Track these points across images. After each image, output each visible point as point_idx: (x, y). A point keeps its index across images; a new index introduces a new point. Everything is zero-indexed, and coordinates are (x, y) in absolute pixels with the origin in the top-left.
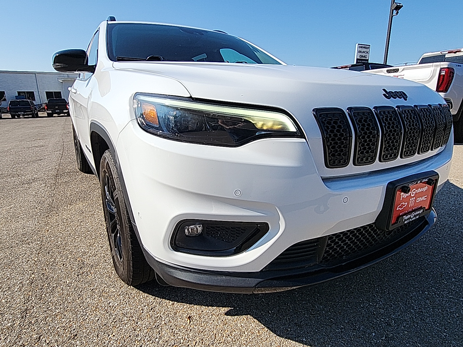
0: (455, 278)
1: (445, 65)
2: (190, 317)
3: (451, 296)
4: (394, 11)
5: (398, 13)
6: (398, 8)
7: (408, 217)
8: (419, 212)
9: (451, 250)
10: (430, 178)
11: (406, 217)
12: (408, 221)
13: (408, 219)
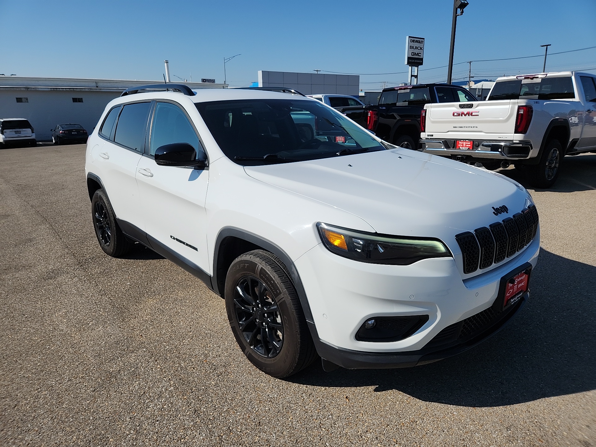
0: (546, 342)
1: (522, 102)
2: (347, 397)
3: (544, 357)
4: (459, 9)
5: (462, 12)
6: (463, 6)
7: (514, 300)
8: (519, 295)
9: (541, 318)
10: (526, 269)
11: (512, 300)
12: (513, 303)
13: (514, 301)
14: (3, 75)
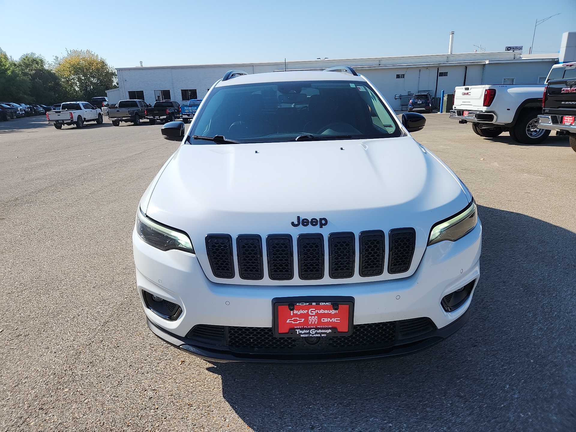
2: (183, 361)
7: (305, 332)
8: (324, 331)
10: (335, 302)
11: (300, 331)
14: (319, 59)
